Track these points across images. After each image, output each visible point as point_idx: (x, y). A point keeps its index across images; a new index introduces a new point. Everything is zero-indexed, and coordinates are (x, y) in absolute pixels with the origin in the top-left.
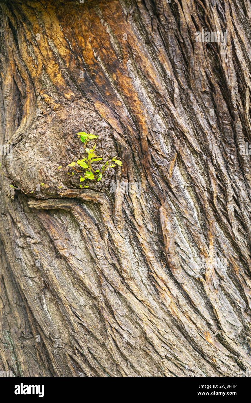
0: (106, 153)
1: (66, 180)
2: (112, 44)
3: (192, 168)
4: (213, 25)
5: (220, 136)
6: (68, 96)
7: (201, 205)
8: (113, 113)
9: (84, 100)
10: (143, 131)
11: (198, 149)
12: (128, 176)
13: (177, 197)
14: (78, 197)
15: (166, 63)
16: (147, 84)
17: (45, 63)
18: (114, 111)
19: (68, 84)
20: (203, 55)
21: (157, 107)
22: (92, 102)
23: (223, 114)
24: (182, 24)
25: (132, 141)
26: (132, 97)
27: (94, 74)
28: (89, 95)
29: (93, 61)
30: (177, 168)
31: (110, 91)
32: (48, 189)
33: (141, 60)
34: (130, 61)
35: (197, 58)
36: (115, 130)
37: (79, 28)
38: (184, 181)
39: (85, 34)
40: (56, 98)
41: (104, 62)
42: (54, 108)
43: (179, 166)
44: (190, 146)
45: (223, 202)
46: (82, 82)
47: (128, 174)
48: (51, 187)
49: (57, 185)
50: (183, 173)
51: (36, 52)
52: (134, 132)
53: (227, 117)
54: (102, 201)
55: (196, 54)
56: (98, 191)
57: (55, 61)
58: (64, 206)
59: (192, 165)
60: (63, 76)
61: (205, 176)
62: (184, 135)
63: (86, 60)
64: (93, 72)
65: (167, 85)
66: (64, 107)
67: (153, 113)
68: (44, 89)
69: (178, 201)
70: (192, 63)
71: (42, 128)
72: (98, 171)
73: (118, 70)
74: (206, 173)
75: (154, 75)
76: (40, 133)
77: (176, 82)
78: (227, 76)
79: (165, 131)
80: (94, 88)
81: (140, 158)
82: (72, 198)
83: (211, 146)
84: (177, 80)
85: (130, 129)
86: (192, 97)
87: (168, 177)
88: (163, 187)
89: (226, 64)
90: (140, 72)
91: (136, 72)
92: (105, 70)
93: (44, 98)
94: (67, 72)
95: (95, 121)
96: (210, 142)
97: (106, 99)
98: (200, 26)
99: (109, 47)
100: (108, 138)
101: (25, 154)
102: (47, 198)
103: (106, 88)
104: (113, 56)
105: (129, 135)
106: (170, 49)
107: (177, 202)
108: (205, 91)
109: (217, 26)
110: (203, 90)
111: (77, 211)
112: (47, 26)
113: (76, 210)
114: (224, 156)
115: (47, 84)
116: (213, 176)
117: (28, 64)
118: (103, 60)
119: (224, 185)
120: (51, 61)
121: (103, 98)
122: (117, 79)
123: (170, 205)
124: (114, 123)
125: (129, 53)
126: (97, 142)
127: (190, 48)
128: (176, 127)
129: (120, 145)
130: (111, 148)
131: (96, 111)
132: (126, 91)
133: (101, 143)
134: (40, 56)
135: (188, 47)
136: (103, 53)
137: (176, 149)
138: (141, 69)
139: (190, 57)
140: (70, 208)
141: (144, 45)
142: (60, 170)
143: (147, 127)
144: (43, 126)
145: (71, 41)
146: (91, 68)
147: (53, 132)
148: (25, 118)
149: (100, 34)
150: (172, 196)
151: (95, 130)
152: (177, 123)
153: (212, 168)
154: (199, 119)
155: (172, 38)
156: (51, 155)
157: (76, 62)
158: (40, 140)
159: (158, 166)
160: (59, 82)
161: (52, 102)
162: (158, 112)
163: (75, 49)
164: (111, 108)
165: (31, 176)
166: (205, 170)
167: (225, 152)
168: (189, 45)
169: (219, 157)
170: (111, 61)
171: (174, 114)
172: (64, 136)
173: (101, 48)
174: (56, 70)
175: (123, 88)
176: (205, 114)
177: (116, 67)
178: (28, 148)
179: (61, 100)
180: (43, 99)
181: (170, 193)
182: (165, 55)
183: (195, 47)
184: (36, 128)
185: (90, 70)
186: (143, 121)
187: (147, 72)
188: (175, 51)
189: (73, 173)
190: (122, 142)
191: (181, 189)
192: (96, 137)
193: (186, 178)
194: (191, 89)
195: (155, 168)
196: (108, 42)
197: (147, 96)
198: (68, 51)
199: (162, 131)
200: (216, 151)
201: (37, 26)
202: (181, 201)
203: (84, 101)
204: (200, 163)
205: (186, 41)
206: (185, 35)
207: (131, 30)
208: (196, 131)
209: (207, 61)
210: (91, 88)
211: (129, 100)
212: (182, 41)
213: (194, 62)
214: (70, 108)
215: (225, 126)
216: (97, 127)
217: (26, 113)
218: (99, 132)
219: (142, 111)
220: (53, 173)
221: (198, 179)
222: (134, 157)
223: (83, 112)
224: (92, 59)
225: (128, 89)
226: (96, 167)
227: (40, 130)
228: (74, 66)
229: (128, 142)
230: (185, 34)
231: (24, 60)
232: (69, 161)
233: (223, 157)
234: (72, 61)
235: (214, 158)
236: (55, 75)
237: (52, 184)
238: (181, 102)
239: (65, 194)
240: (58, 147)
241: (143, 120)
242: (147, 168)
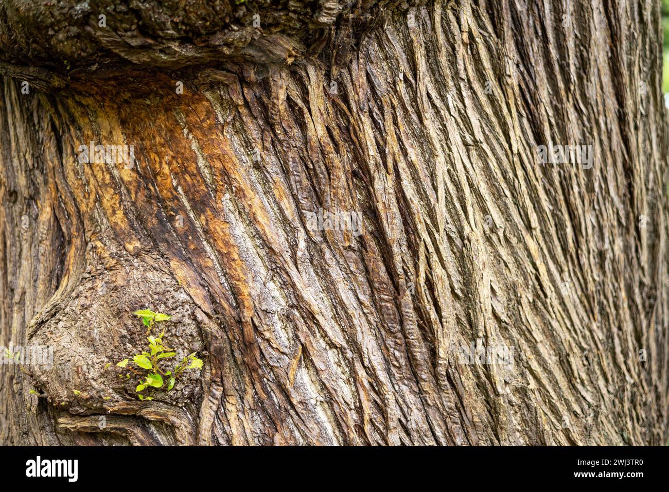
0: (183, 344)
1: (117, 386)
2: (199, 168)
3: (327, 372)
4: (363, 141)
5: (377, 320)
6: (130, 247)
7: (343, 433)
8: (199, 278)
9: (155, 254)
10: (245, 310)
11: (340, 340)
12: (222, 381)
13: (303, 418)
14: (138, 414)
15: (285, 200)
16: (254, 233)
17: (100, 192)
18: (200, 275)
19: (132, 227)
20: (345, 189)
21: (270, 271)
22: (167, 258)
23: (380, 284)
24: (311, 140)
25: (229, 325)
26: (229, 253)
27: (172, 213)
28: (163, 247)
29: (172, 193)
30: (304, 371)
31: (195, 242)
32: (87, 400)
33: (245, 196)
34: (228, 196)
35: (335, 195)
36: (200, 307)
37: (150, 140)
38: (316, 391)
39: (159, 150)
40: (114, 249)
41: (188, 196)
42: (107, 266)
43: (306, 367)
44: (325, 335)
45: (382, 429)
46: (153, 224)
47: (222, 378)
48: (92, 397)
49: (102, 394)
50: (314, 379)
51: (88, 174)
52: (231, 310)
53: (387, 288)
54: (177, 421)
55: (334, 188)
56: (172, 404)
57: (114, 189)
58: (115, 428)
59: (328, 366)
60: (126, 214)
61: (351, 384)
62: (314, 318)
63: (161, 191)
64: (171, 210)
65: (288, 236)
66: (122, 265)
67: (264, 279)
68: (97, 233)
69: (305, 425)
70: (326, 201)
71: (86, 297)
72: (169, 373)
73: (208, 209)
74: (352, 380)
75: (266, 219)
76: (83, 306)
77: (302, 230)
78: (385, 222)
79: (283, 310)
80: (172, 236)
81: (242, 353)
82: (128, 416)
83: (359, 335)
84: (305, 228)
85: (226, 306)
86: (328, 254)
87: (288, 386)
88: (280, 402)
89: (384, 203)
90: (243, 214)
91: (237, 214)
92: (189, 208)
93: (96, 247)
94: (133, 208)
95: (168, 291)
96: (358, 329)
97: (189, 255)
98: (341, 143)
99: (195, 172)
100: (187, 320)
101: (57, 340)
102: (89, 414)
103: (190, 238)
104: (202, 188)
105: (223, 314)
106: (292, 178)
107: (303, 428)
108: (350, 246)
109: (369, 143)
110: (347, 244)
111: (137, 438)
112: (105, 134)
113: (135, 434)
114: (385, 352)
115: (103, 224)
116: (363, 386)
117: (76, 190)
118: (186, 192)
119: (383, 402)
120: (108, 189)
121: (184, 252)
122: (207, 224)
123: (291, 432)
124: (199, 295)
125: (226, 183)
126: (169, 326)
127: (325, 178)
128: (301, 304)
129: (206, 332)
130: (191, 335)
131: (172, 273)
132: (220, 244)
133: (176, 327)
134: (92, 181)
135: (321, 176)
136: (186, 181)
137: (300, 340)
138: (244, 209)
139: (324, 192)
140: (126, 431)
141: (251, 170)
142: (110, 369)
143: (252, 303)
144: (88, 294)
145: (139, 160)
146: (168, 203)
147: (103, 305)
148: (66, 278)
149: (183, 151)
150: (296, 417)
151: (167, 307)
152: (302, 298)
153: (361, 373)
154: (340, 290)
155: (294, 162)
156: (97, 343)
157: (146, 192)
158: (82, 318)
159: (272, 367)
160: (119, 223)
161: (106, 255)
162: (273, 279)
163: (145, 173)
164: (196, 270)
165: (62, 378)
166: (351, 376)
167: (385, 346)
168: (322, 173)
169: (375, 354)
170: (198, 195)
171: (297, 283)
172: (118, 314)
173: (183, 173)
174: (115, 204)
175: (216, 238)
176: (351, 282)
177: (205, 205)
178: (61, 329)
179: (119, 252)
180: (94, 248)
181: (292, 412)
182: (283, 187)
183: (332, 177)
184: (77, 297)
185: (166, 208)
186: (246, 294)
187: (254, 214)
188: (300, 182)
189: (128, 375)
190: (212, 327)
191: (309, 405)
192: (167, 318)
193: (319, 388)
194: (327, 242)
195: (267, 370)
196: (194, 165)
197: (255, 252)
198: (135, 175)
199: (279, 309)
200: (368, 342)
201: (90, 133)
202: (310, 426)
203: (154, 256)
204: (342, 362)
205: (316, 166)
206: (316, 157)
207: (229, 147)
208: (336, 310)
209: (352, 198)
210: (166, 235)
211: (225, 258)
212: (311, 166)
213: (332, 200)
214: (132, 267)
215: (383, 304)
216: (171, 301)
217: (68, 269)
218: (173, 309)
219: (245, 278)
220: (96, 373)
221: (338, 390)
222: (232, 351)
223: (151, 276)
224: (169, 190)
225: (223, 240)
226: (168, 366)
227: (82, 301)
228: (142, 199)
229: (222, 326)
230: (315, 155)
231: (70, 184)
232: (124, 355)
233: (383, 354)
234: (140, 190)
235: (366, 356)
236: (114, 212)
237: (94, 392)
238: (312, 263)
239: (116, 408)
240: (109, 331)
241: (245, 291)
242: (253, 370)
